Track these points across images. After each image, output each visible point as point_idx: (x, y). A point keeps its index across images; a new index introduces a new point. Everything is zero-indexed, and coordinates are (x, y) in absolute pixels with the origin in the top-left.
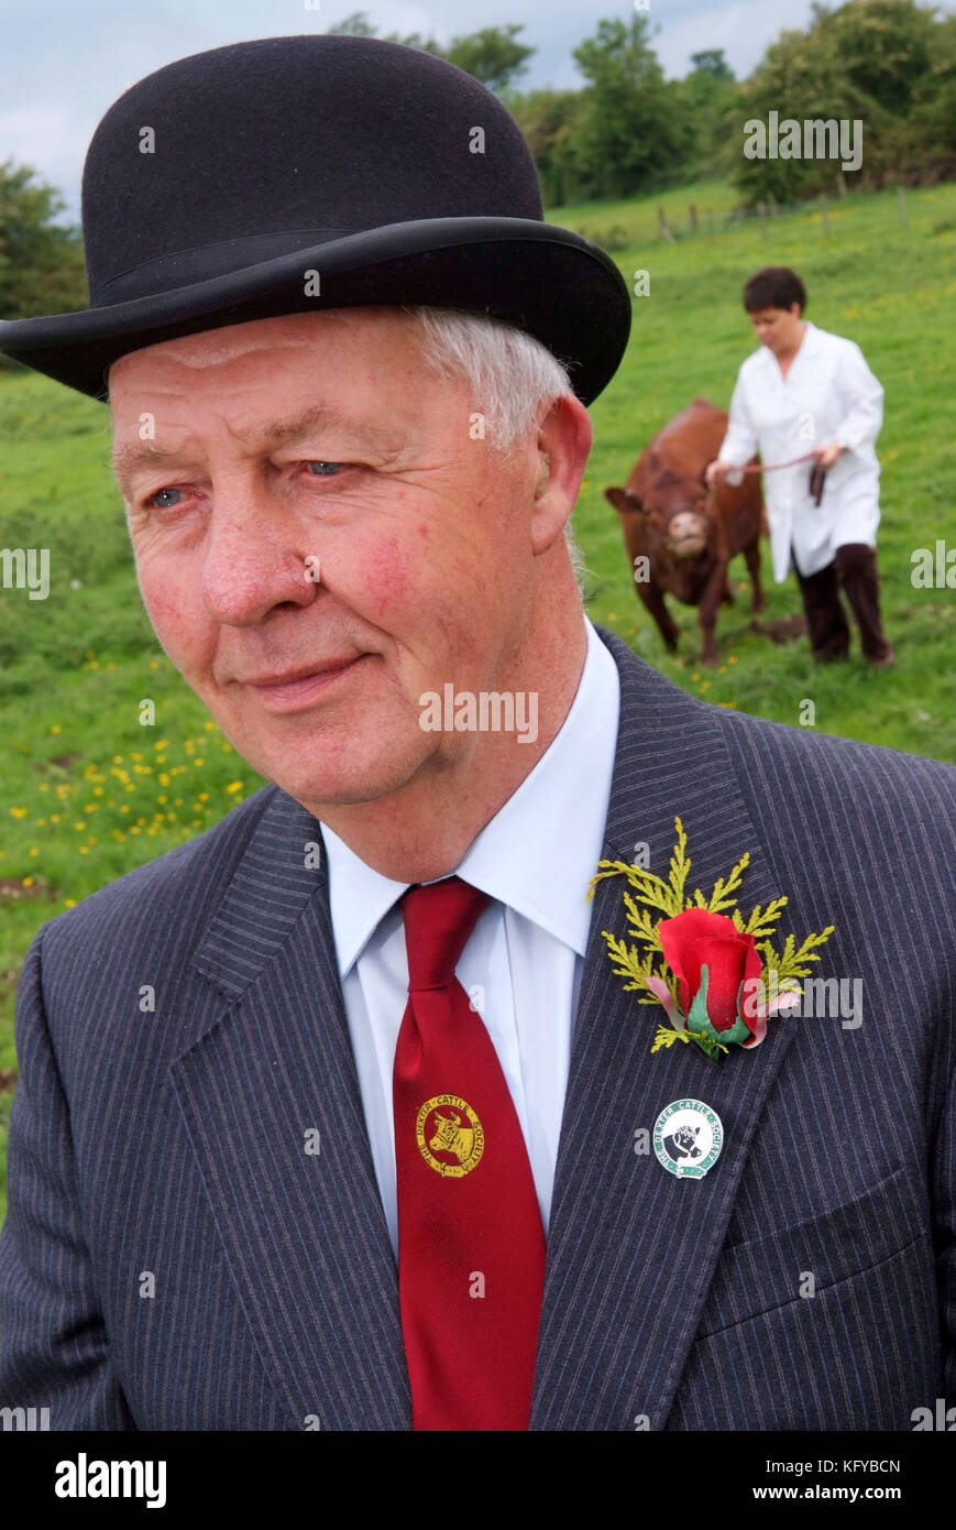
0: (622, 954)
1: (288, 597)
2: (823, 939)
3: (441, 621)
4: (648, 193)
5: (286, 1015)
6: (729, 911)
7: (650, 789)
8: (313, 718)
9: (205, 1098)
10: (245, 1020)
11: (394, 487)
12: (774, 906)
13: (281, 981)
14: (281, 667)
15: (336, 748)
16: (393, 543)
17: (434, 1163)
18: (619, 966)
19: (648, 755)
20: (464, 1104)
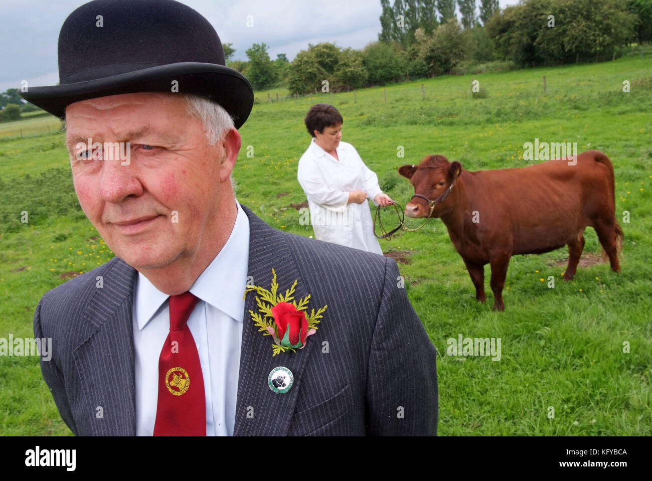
0: (257, 318)
1: (133, 193)
2: (323, 310)
3: (188, 205)
4: (265, 90)
5: (113, 338)
6: (292, 301)
7: (262, 260)
8: (140, 237)
9: (85, 363)
10: (99, 338)
11: (174, 156)
12: (306, 298)
13: (113, 325)
14: (129, 218)
15: (147, 248)
16: (173, 176)
17: (170, 390)
18: (256, 323)
19: (261, 248)
20: (184, 371)
